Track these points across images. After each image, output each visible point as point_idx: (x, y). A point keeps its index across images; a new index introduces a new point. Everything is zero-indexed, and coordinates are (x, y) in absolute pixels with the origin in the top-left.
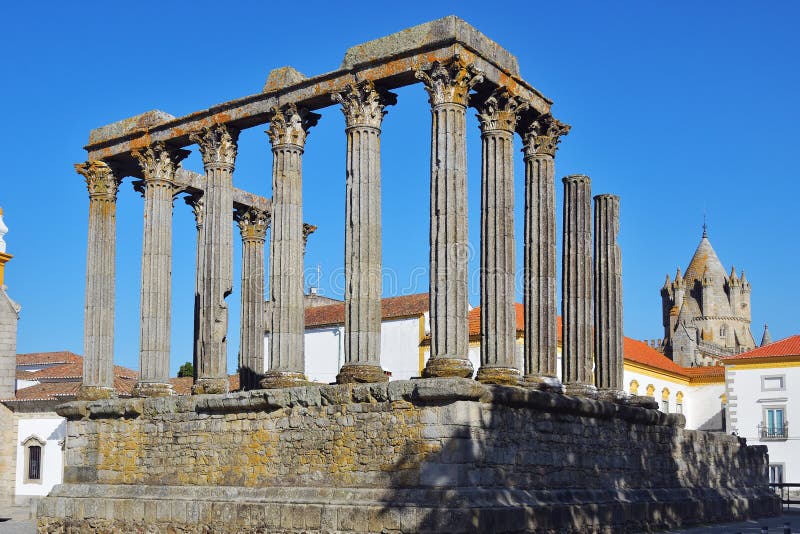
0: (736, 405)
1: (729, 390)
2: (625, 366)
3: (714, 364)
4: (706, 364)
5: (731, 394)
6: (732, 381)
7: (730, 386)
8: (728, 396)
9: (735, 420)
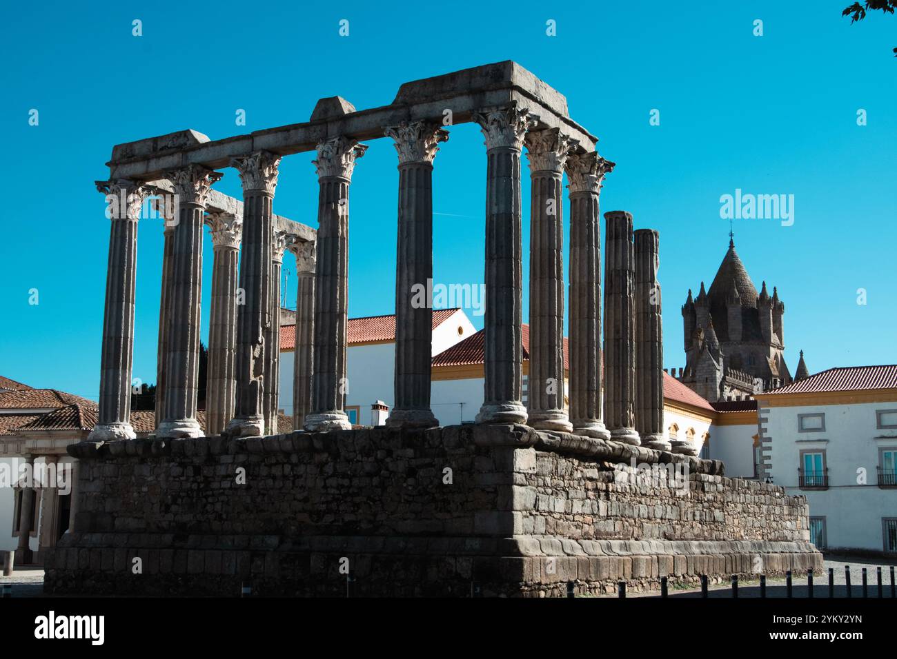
0: (770, 448)
1: (762, 431)
2: (665, 407)
3: (743, 398)
4: (734, 399)
5: (765, 435)
6: (766, 420)
7: (764, 425)
8: (761, 437)
9: (769, 466)
